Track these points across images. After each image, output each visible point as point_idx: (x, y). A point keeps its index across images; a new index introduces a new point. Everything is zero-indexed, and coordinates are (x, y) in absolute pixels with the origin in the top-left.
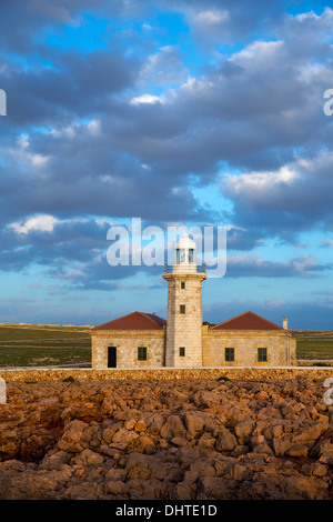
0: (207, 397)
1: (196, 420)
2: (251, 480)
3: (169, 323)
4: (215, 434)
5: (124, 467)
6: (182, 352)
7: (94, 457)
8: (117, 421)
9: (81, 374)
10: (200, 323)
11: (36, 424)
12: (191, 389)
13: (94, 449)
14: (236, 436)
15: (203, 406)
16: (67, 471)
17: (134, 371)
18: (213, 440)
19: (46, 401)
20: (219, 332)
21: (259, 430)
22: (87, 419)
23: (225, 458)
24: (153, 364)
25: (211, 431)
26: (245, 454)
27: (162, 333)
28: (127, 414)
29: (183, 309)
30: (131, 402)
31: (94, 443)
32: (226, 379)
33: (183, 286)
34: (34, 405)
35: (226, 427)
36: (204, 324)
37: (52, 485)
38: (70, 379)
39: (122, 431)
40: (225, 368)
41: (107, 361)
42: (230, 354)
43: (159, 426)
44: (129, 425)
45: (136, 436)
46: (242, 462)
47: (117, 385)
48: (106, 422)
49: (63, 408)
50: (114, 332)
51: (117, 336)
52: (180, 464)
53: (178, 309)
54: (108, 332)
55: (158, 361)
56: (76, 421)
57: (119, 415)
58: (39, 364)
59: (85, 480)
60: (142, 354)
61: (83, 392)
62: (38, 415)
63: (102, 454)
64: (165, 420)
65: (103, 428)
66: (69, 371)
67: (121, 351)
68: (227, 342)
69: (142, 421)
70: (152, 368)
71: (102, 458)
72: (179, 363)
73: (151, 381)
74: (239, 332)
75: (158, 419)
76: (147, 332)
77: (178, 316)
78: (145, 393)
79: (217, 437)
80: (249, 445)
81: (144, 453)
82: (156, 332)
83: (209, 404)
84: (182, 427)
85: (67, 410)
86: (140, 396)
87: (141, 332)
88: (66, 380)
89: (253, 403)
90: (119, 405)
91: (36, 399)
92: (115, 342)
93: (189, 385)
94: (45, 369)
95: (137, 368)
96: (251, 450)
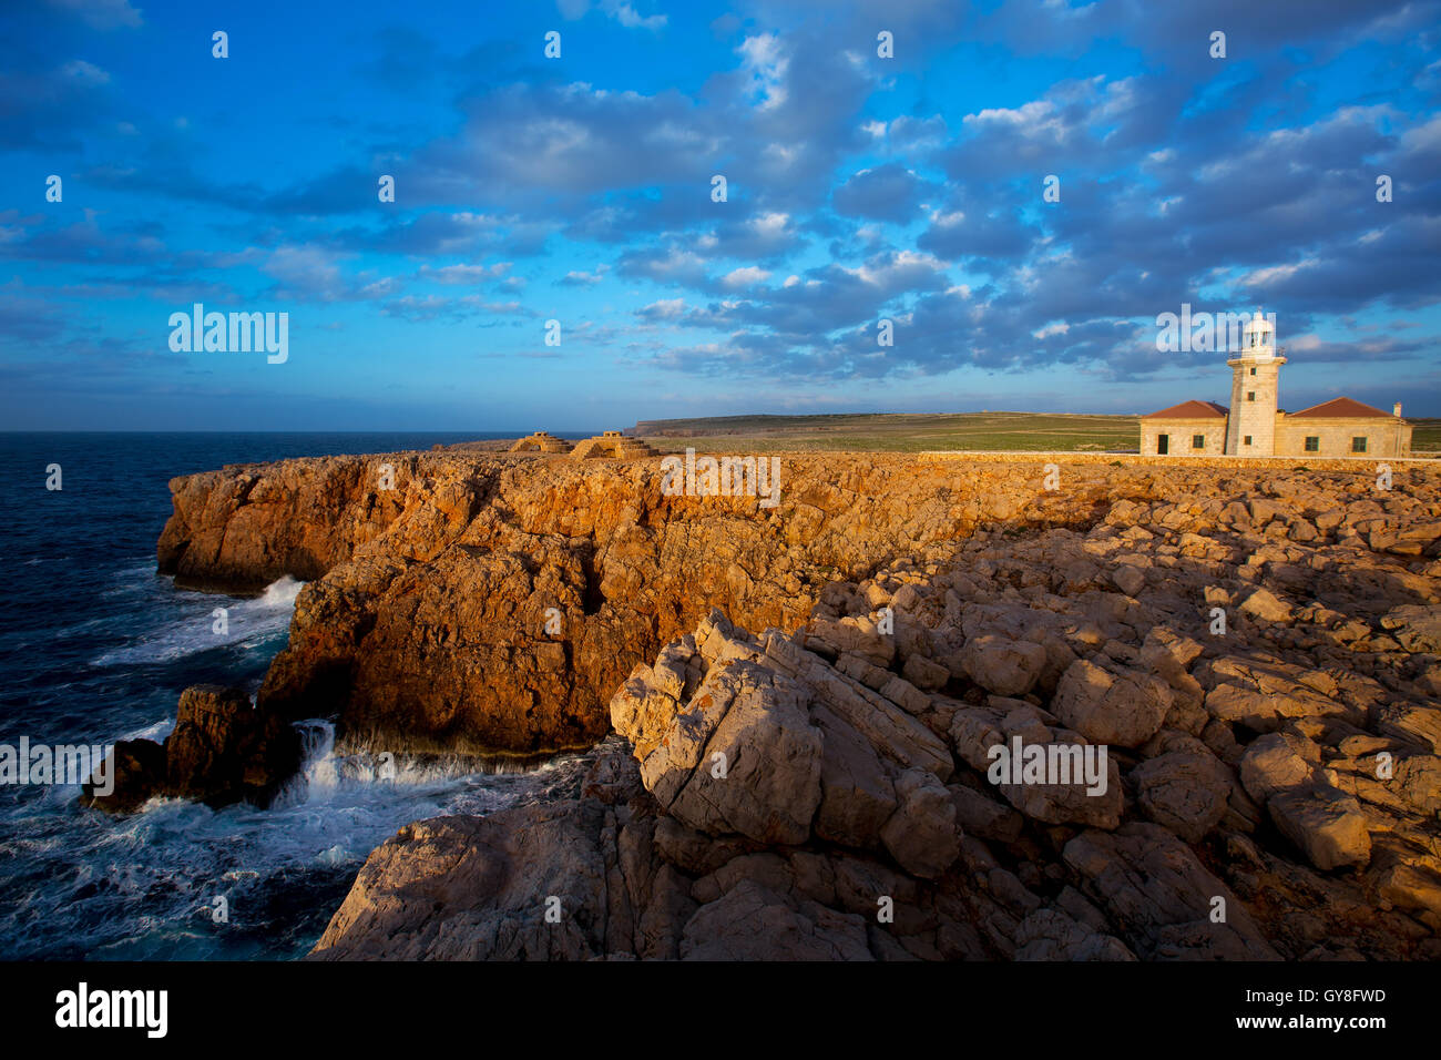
0: (1278, 487)
1: (1263, 509)
2: (1336, 572)
3: (1232, 410)
4: (1288, 523)
5: (1176, 545)
6: (1248, 440)
7: (1144, 534)
8: (1168, 503)
9: (1129, 459)
10: (1273, 409)
11: (1083, 501)
12: (1258, 478)
13: (1144, 527)
14: (1317, 527)
15: (1274, 496)
16: (1115, 543)
17: (1188, 458)
18: (1286, 529)
19: (1093, 481)
20: (1298, 420)
21: (1349, 523)
22: (1137, 499)
23: (1298, 547)
24: (1212, 451)
25: (1284, 520)
26: (1328, 545)
27: (1223, 421)
28: (1180, 498)
29: (1251, 397)
30: (1184, 488)
31: (1143, 522)
32: (1305, 470)
33: (1253, 372)
34: (1081, 485)
35: (1305, 518)
36: (1279, 411)
37: (1102, 553)
38: (1118, 464)
39: (1174, 513)
40: (1304, 457)
41: (1157, 448)
42: (1311, 444)
43: (1217, 511)
44: (1182, 508)
45: (1190, 518)
46: (1324, 553)
47: (1169, 471)
48: (1156, 504)
49: (1110, 489)
50: (1165, 420)
51: (1169, 424)
52: (1242, 548)
53: (1245, 395)
54: (1159, 420)
55: (1217, 449)
56: (1124, 501)
57: (1172, 498)
58: (1084, 450)
59: (1134, 552)
60: (1198, 442)
61: (1131, 475)
62: (1085, 494)
63: (1152, 531)
64: (1225, 505)
65: (1152, 509)
66: (1116, 457)
67: (1172, 439)
68: (1309, 431)
69: (1198, 505)
70: (1209, 455)
71: (1151, 536)
72: (1242, 452)
73: (1209, 469)
74: (1327, 420)
75: (1217, 505)
76: (1205, 420)
77: (1245, 406)
78: (1201, 479)
79: (1291, 527)
80: (1334, 536)
81: (1199, 534)
82: (1215, 420)
83: (1281, 494)
84: (1245, 514)
85: (1114, 491)
86: (1195, 482)
87: (1199, 420)
88: (1113, 464)
89: (1343, 495)
90: (1169, 489)
91: (1083, 480)
92: (1166, 430)
93: (1255, 474)
94: (1092, 454)
95: (1191, 455)
96: (1336, 542)
